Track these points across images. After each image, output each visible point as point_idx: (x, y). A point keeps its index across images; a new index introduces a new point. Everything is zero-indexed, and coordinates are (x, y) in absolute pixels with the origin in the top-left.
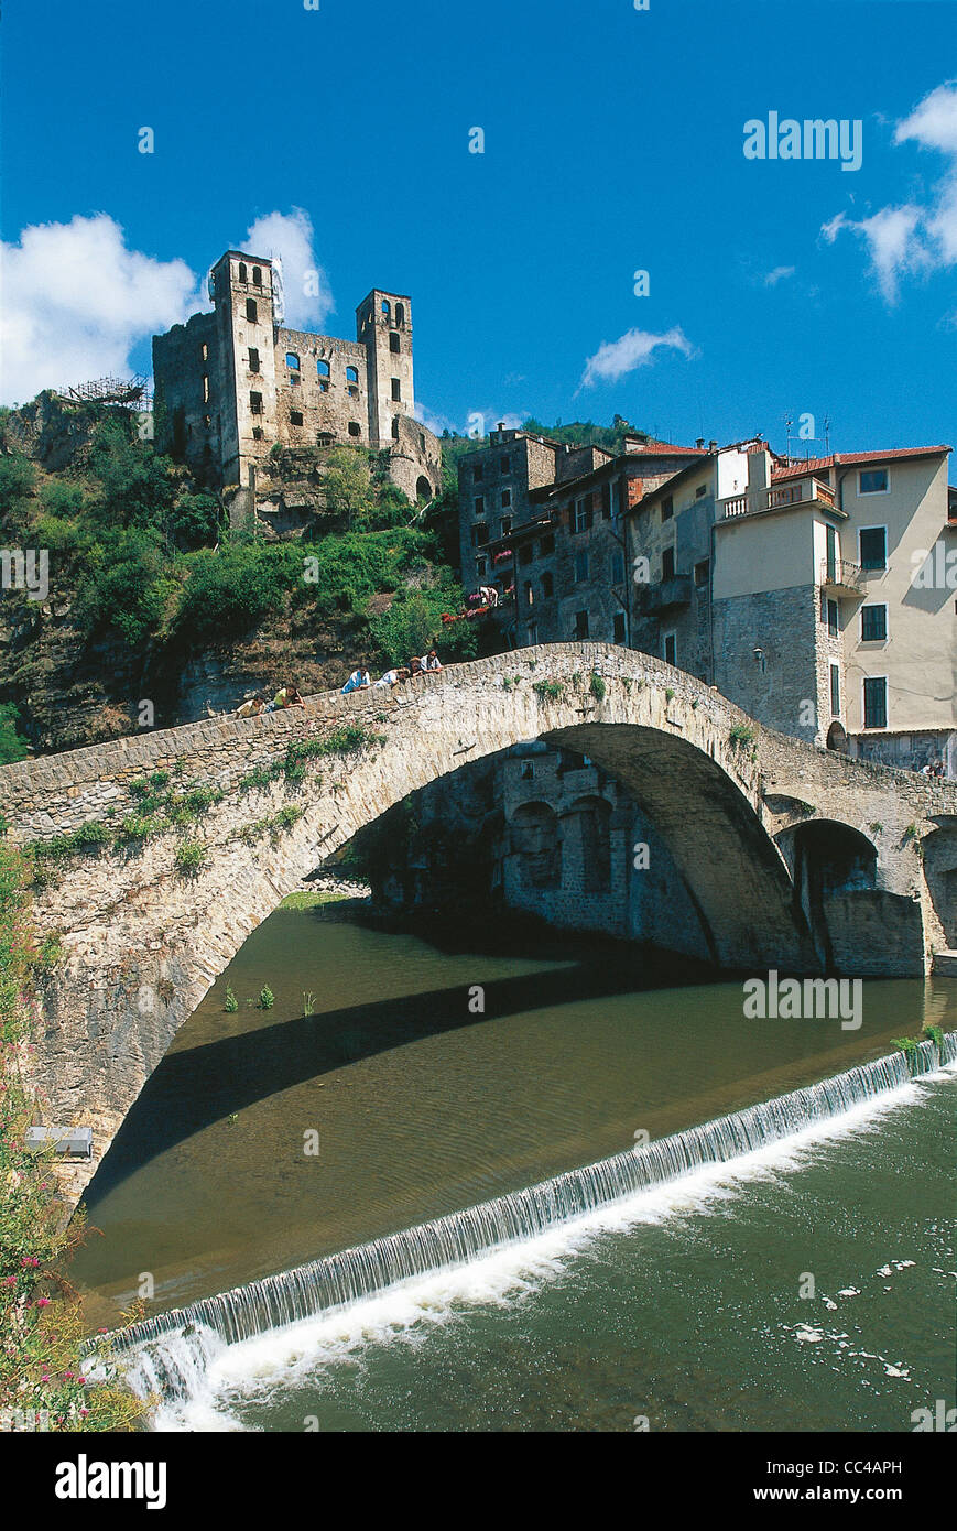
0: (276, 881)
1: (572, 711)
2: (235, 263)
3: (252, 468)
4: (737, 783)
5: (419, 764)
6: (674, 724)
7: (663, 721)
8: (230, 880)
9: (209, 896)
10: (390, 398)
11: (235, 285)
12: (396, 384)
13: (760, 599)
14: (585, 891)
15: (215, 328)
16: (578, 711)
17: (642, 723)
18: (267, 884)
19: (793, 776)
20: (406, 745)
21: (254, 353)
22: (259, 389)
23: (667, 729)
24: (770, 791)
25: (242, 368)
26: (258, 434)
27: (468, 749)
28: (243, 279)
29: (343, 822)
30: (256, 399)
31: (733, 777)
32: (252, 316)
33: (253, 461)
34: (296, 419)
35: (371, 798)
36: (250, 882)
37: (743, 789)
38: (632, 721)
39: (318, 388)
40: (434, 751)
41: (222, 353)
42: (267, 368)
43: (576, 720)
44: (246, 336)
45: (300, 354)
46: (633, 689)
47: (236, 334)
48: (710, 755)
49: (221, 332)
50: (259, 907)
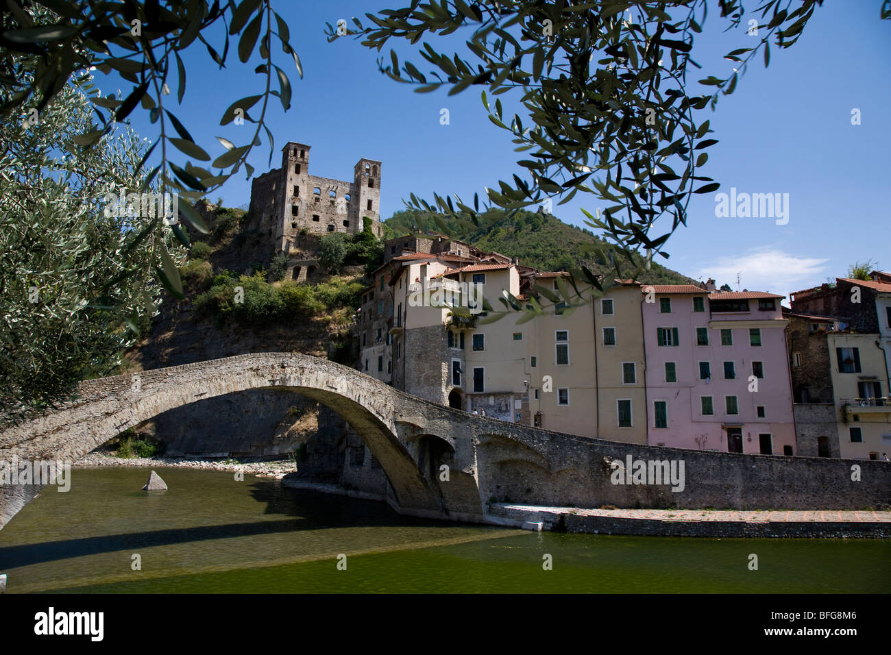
0: (97, 438)
1: (266, 380)
2: (293, 147)
3: (289, 242)
4: (377, 415)
5: (175, 399)
6: (331, 387)
7: (325, 385)
8: (76, 436)
9: (65, 441)
10: (366, 209)
11: (291, 157)
12: (370, 203)
13: (423, 330)
14: (372, 468)
15: (280, 177)
16: (270, 381)
17: (311, 386)
18: (93, 439)
19: (410, 413)
20: (170, 392)
21: (296, 189)
22: (297, 204)
23: (328, 389)
24: (399, 419)
25: (290, 193)
26: (294, 225)
27: (202, 394)
28: (295, 154)
29: (133, 419)
30: (295, 210)
31: (374, 412)
32: (297, 172)
33: (289, 238)
34: (316, 218)
35: (148, 410)
36: (85, 438)
37: (380, 418)
38: (305, 385)
39: (329, 203)
40: (184, 394)
41: (282, 187)
42: (303, 195)
43: (268, 384)
44: (293, 180)
45: (321, 188)
46: (306, 371)
47: (289, 179)
48: (357, 401)
49: (282, 178)
50: (87, 447)
